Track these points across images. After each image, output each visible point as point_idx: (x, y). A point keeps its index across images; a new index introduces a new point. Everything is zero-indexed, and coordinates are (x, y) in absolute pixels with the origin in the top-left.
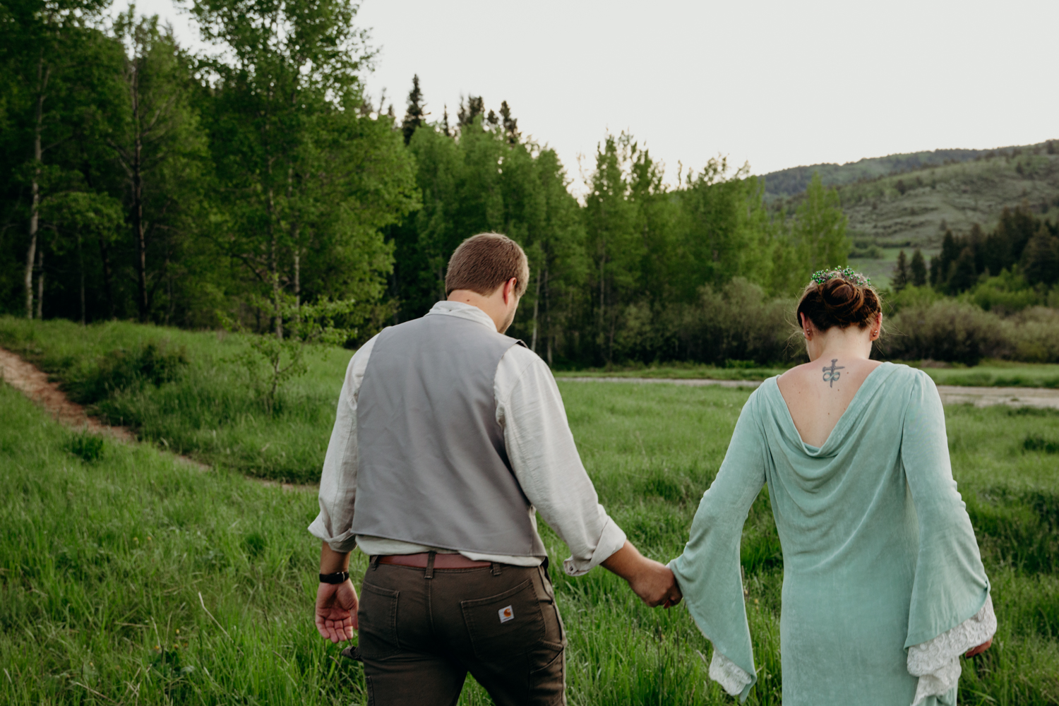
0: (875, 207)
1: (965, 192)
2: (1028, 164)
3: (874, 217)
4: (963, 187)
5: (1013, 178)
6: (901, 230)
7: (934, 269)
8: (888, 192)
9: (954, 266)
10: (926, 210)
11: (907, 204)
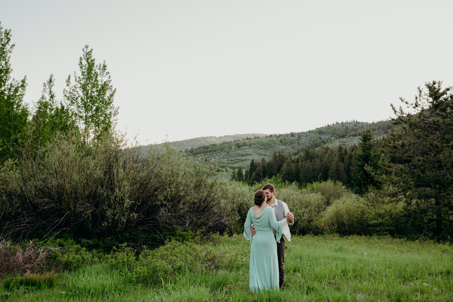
0: (228, 153)
1: (261, 149)
2: (284, 140)
3: (228, 156)
4: (261, 147)
5: (279, 145)
6: (238, 162)
7: (246, 175)
8: (233, 147)
9: (254, 173)
10: (247, 155)
11: (240, 152)
